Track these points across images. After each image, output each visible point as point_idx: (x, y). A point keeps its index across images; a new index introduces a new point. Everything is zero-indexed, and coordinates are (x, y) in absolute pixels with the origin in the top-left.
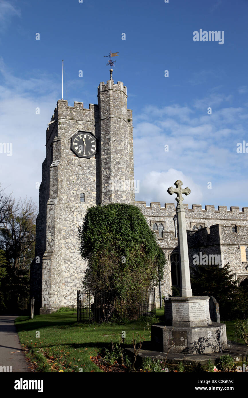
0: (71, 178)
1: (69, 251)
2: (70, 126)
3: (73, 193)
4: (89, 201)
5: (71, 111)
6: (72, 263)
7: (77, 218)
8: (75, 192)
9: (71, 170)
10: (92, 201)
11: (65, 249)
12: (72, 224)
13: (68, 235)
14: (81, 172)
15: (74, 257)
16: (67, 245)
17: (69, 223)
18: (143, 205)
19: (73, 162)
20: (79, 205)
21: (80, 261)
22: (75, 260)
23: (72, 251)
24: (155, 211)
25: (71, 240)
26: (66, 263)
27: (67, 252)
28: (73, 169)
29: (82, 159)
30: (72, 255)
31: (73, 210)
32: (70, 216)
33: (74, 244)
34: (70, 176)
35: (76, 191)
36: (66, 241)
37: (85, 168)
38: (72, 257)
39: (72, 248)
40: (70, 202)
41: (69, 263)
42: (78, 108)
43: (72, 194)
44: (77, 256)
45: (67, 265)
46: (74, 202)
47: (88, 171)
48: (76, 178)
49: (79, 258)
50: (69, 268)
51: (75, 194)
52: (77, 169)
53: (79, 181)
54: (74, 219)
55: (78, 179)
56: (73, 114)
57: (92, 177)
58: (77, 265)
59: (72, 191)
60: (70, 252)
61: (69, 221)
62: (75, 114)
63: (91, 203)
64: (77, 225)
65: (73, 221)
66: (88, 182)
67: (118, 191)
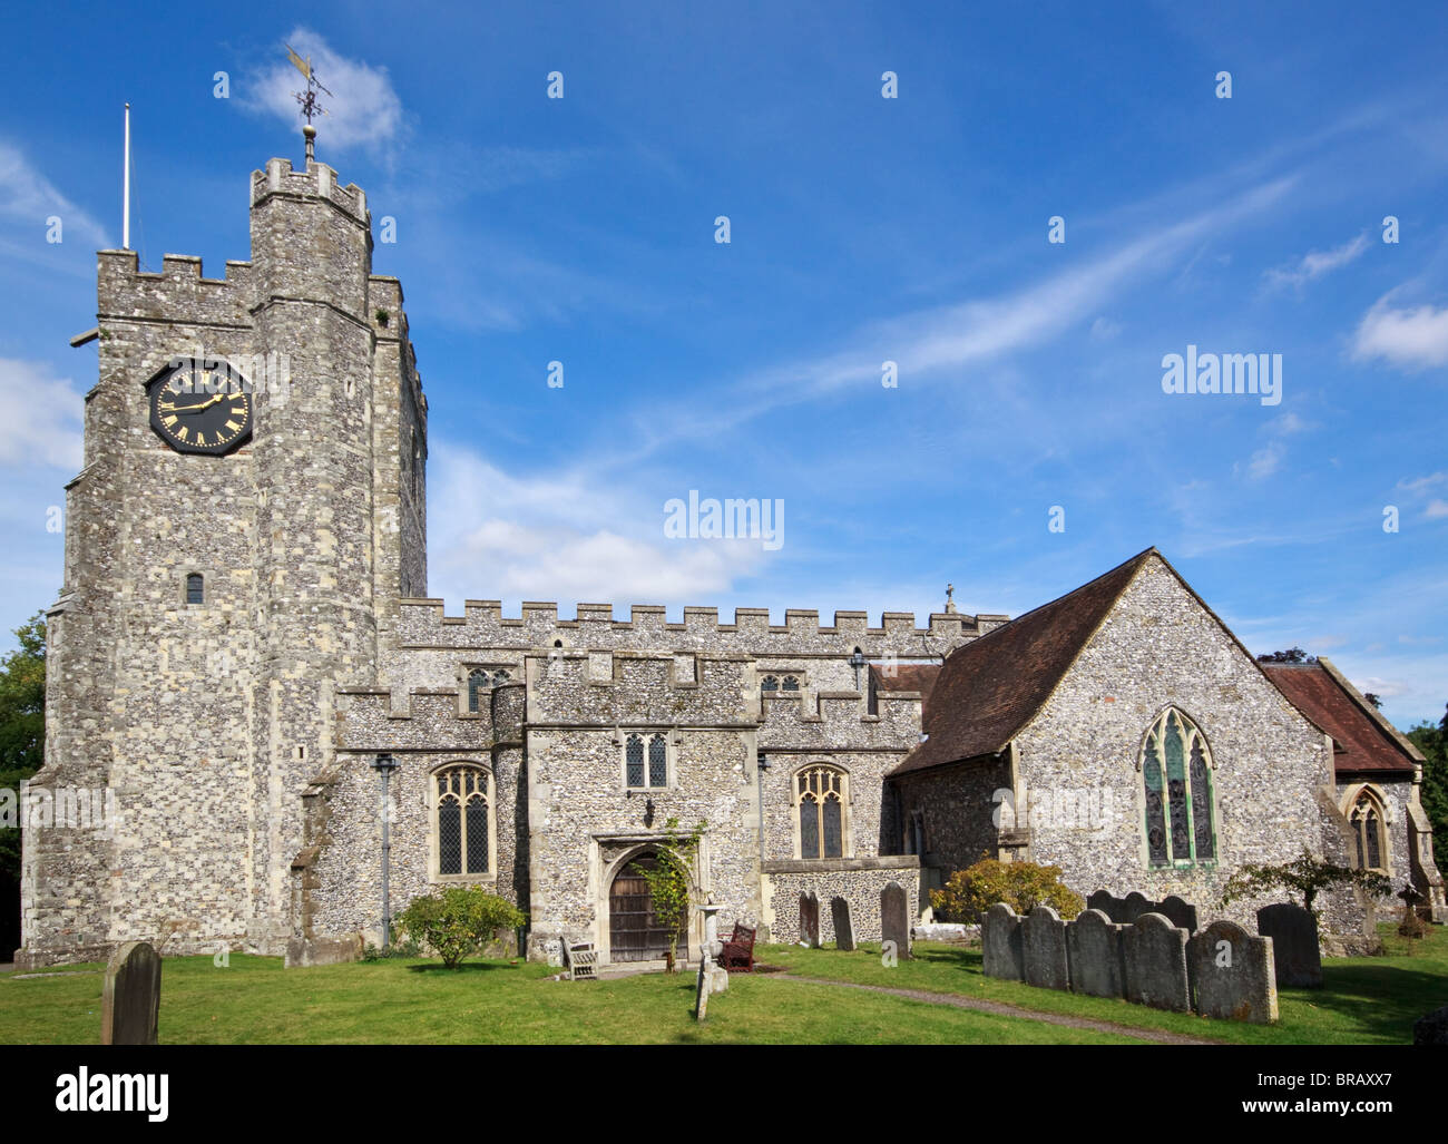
0: (149, 524)
1: (137, 767)
2: (146, 343)
3: (158, 575)
4: (218, 601)
5: (147, 290)
6: (149, 805)
7: (172, 657)
8: (164, 571)
9: (148, 498)
10: (230, 602)
11: (124, 762)
12: (151, 678)
13: (136, 715)
14: (188, 504)
15: (157, 787)
16: (130, 746)
17: (140, 675)
18: (432, 609)
19: (157, 468)
20: (181, 613)
21: (181, 798)
22: (161, 794)
23: (149, 767)
24: (477, 629)
25: (145, 730)
26: (127, 806)
27: (132, 770)
28: (156, 492)
29: (191, 460)
30: (152, 780)
31: (153, 631)
32: (144, 652)
33: (158, 744)
34: (144, 518)
35: (170, 568)
36: (126, 736)
37: (205, 489)
38: (149, 786)
39: (150, 757)
40: (147, 607)
41: (138, 806)
42: (177, 279)
43: (152, 578)
44: (168, 781)
45: (130, 812)
46: (163, 607)
47: (214, 500)
48: (168, 525)
49: (177, 789)
50: (140, 821)
51: (165, 576)
52: (173, 493)
53: (182, 534)
54: (159, 663)
55: (177, 529)
56: (160, 301)
57: (229, 517)
58: (167, 813)
59: (156, 569)
60: (142, 768)
61: (141, 668)
62: (164, 298)
63: (227, 607)
64: (171, 681)
65: (156, 667)
66: (216, 535)
67: (300, 559)
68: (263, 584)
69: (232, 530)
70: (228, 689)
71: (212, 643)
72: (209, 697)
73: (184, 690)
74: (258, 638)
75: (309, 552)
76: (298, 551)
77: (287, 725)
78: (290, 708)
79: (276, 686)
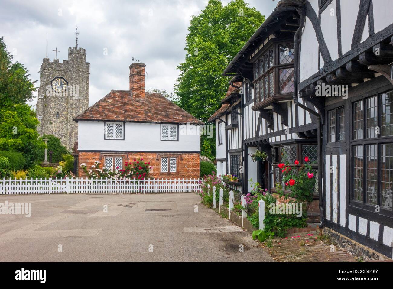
0: (51, 104)
2: (51, 74)
3: (52, 113)
4: (61, 117)
5: (51, 65)
7: (54, 126)
12: (52, 130)
17: (50, 129)
20: (56, 119)
28: (52, 99)
32: (50, 125)
35: (54, 111)
37: (59, 99)
40: (51, 118)
42: (56, 63)
43: (51, 113)
46: (53, 118)
47: (61, 100)
48: (54, 104)
51: (53, 113)
55: (55, 105)
59: (52, 112)
62: (54, 66)
63: (63, 118)
64: (54, 130)
65: (52, 128)
66: (61, 106)
67: (77, 112)
68: (71, 116)
69: (63, 105)
70: (63, 132)
71: (61, 124)
72: (60, 133)
73: (56, 132)
74: (70, 124)
75: (78, 111)
76: (77, 111)
77: (75, 139)
78: (75, 136)
79: (73, 132)
